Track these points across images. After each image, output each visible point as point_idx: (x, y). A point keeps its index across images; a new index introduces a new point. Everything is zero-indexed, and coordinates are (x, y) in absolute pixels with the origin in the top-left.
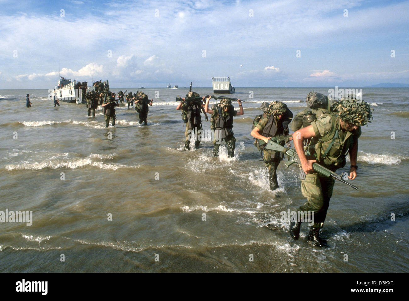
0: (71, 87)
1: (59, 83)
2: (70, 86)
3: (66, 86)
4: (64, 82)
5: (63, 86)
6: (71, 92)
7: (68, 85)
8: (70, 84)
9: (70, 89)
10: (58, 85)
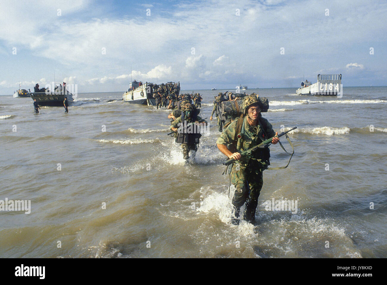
0: (143, 89)
1: (130, 86)
2: (141, 89)
3: (138, 88)
4: (136, 85)
5: (135, 89)
6: (142, 95)
7: (140, 87)
8: (142, 86)
9: (141, 91)
10: (130, 87)
